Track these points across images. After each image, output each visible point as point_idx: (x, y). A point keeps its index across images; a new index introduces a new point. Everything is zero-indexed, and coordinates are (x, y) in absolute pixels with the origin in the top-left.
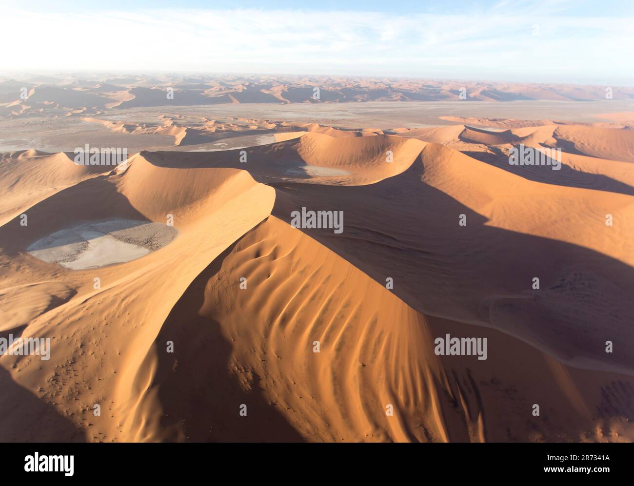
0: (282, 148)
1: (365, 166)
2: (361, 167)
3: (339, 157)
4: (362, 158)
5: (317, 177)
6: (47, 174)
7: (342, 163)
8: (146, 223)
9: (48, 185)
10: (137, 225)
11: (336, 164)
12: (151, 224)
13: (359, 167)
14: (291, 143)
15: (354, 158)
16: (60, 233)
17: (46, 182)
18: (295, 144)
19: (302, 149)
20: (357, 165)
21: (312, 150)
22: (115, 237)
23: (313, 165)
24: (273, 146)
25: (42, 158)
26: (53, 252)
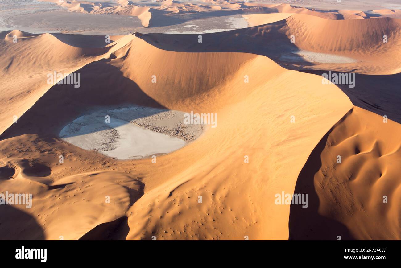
0: (268, 31)
1: (369, 52)
2: (365, 53)
3: (337, 41)
4: (364, 43)
5: (319, 64)
6: (40, 56)
7: (342, 48)
8: (164, 111)
9: (44, 68)
10: (156, 113)
11: (335, 50)
12: (169, 112)
13: (362, 54)
14: (277, 26)
15: (355, 43)
16: (80, 119)
17: (40, 65)
18: (281, 27)
19: (291, 32)
20: (360, 51)
21: (303, 34)
22: (140, 125)
23: (307, 49)
24: (259, 28)
25: (29, 39)
26: (87, 139)
